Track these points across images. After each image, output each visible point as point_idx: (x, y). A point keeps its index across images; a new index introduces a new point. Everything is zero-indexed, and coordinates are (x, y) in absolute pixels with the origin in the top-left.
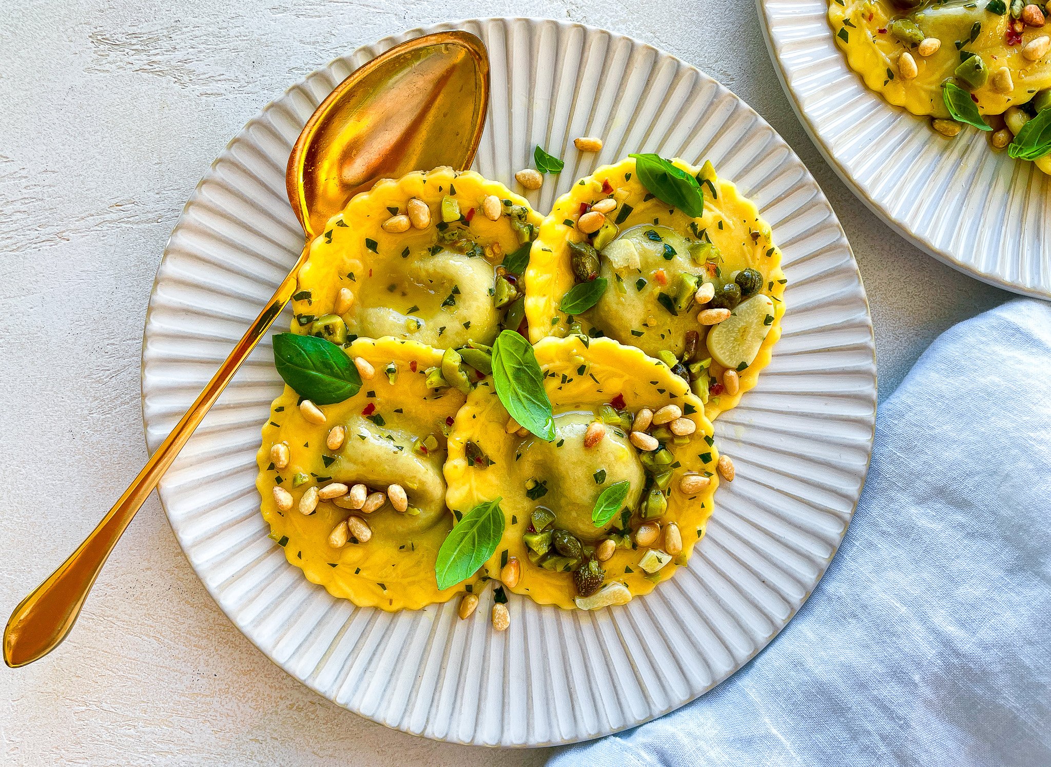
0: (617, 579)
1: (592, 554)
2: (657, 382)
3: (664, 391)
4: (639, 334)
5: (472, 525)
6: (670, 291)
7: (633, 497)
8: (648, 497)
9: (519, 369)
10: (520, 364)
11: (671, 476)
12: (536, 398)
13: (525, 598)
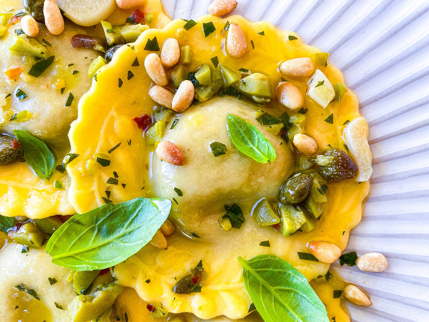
0: (339, 133)
1: (309, 160)
2: (120, 80)
3: (130, 72)
4: (71, 98)
5: (266, 291)
6: (27, 63)
7: (247, 112)
8: (248, 94)
9: (99, 230)
10: (93, 229)
11: (226, 67)
12: (131, 213)
13: (352, 233)
